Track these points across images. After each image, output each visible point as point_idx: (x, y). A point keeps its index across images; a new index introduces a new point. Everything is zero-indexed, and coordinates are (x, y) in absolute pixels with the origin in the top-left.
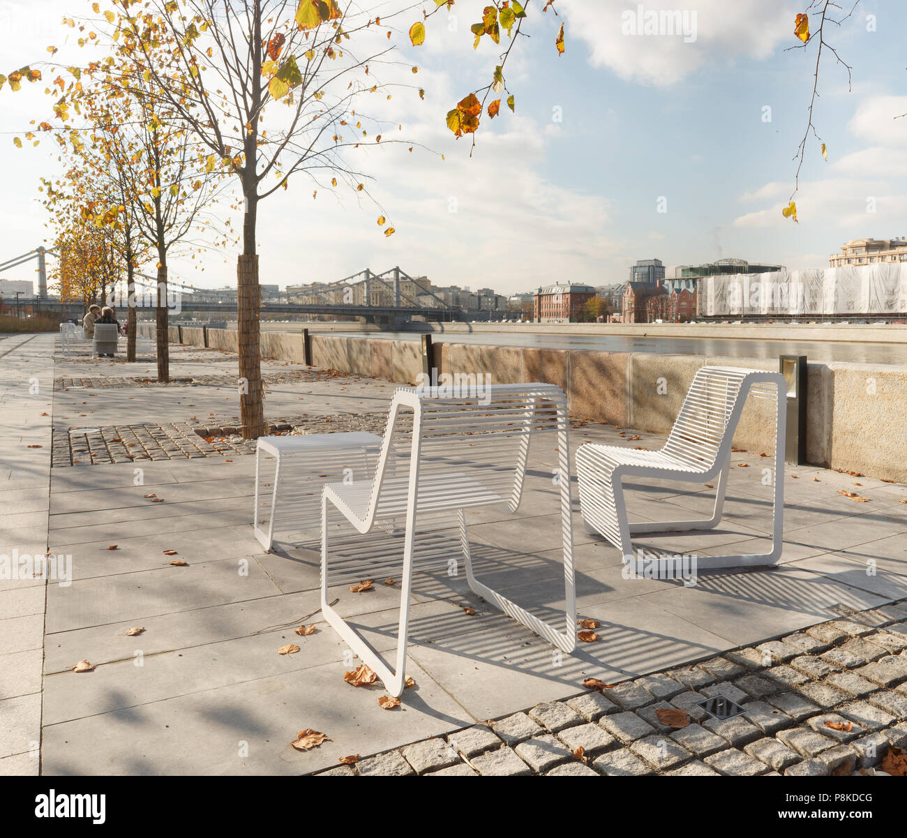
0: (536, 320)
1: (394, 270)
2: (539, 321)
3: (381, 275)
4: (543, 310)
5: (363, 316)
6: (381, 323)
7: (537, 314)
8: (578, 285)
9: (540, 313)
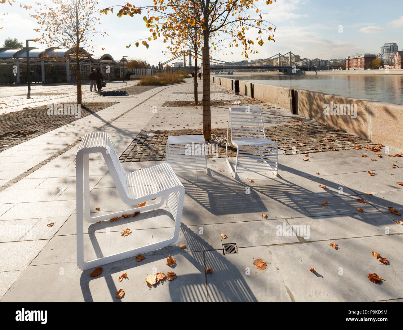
0: (347, 69)
1: (289, 53)
2: (349, 69)
3: (285, 55)
4: (351, 65)
5: (278, 69)
6: (285, 72)
7: (348, 66)
8: (368, 54)
9: (349, 66)
